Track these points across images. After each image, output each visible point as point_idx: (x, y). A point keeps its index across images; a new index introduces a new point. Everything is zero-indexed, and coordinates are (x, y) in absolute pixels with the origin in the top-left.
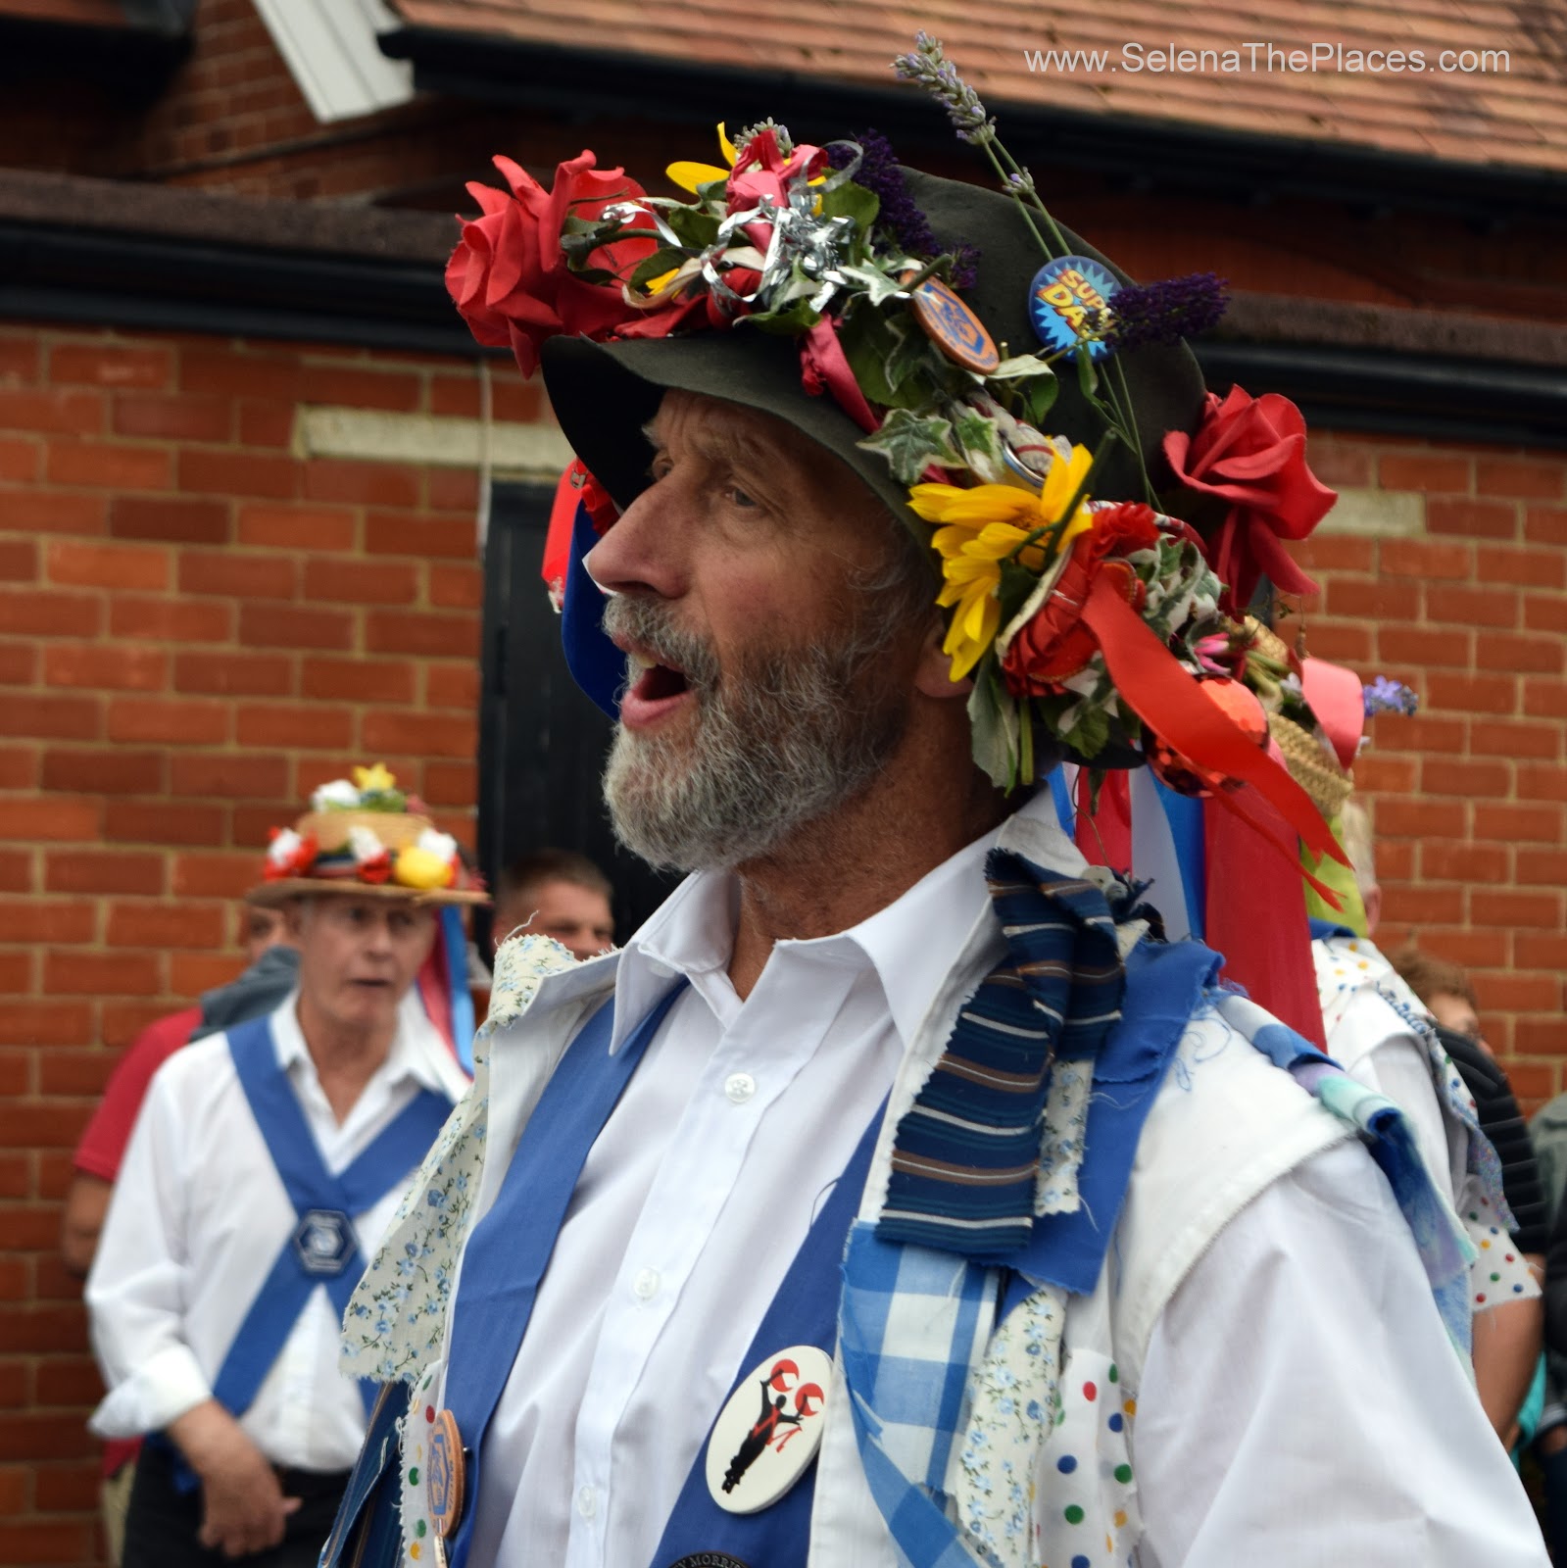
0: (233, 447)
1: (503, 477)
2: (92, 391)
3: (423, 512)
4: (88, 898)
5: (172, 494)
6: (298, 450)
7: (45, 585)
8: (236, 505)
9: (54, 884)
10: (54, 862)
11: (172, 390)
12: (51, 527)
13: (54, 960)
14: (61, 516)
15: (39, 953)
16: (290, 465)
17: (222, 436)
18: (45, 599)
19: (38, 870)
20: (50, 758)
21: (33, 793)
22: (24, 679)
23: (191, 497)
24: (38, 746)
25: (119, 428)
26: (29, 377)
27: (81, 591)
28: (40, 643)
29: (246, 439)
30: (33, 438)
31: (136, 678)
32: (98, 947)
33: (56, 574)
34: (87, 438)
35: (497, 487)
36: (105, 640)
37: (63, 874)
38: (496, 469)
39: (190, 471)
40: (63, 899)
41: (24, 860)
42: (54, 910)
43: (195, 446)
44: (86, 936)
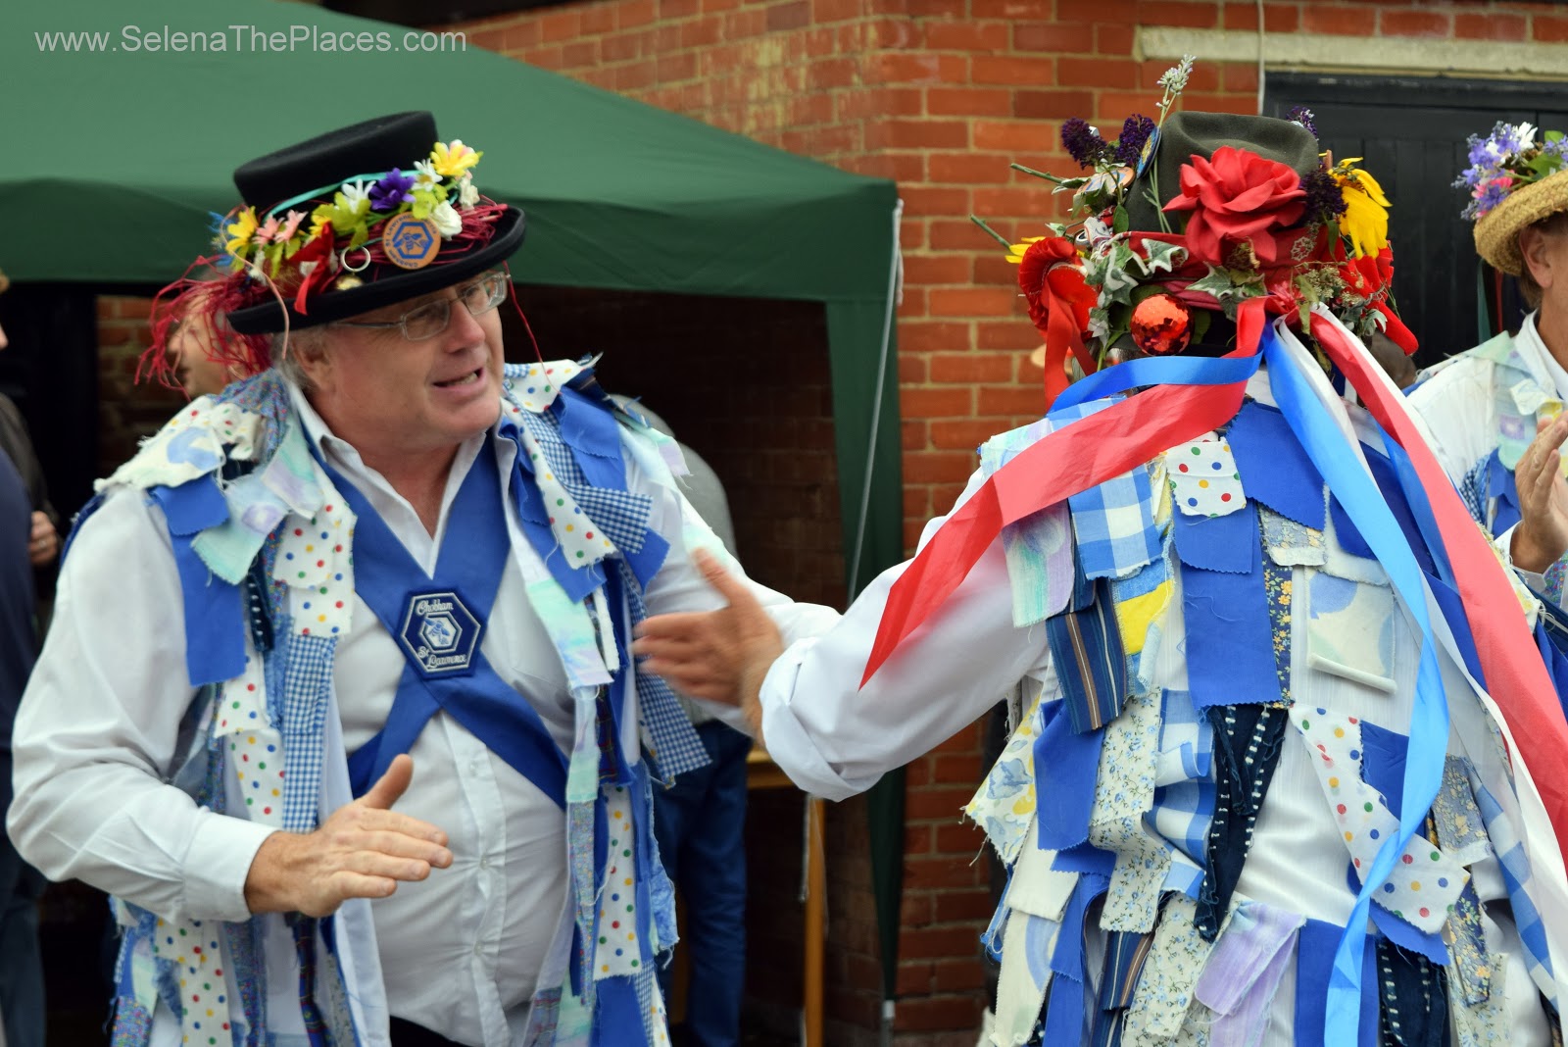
0: (1095, 55)
1: (1273, 69)
2: (1001, 22)
3: (1221, 94)
4: (1006, 353)
5: (1056, 88)
6: (1137, 56)
7: (973, 150)
8: (1097, 93)
9: (983, 344)
10: (983, 329)
11: (1053, 20)
12: (976, 112)
13: (984, 392)
14: (984, 104)
15: (975, 389)
16: (1133, 64)
17: (1087, 49)
18: (973, 158)
19: (973, 335)
20: (979, 262)
21: (969, 286)
22: (962, 211)
23: (1067, 89)
24: (971, 255)
25: (1018, 46)
26: (959, 14)
27: (996, 153)
28: (970, 188)
29: (1101, 51)
30: (961, 54)
31: (1033, 208)
32: (1014, 384)
33: (979, 142)
34: (998, 53)
35: (1268, 74)
36: (1012, 184)
37: (989, 337)
38: (1267, 63)
39: (1067, 70)
40: (991, 353)
41: (965, 328)
42: (984, 360)
43: (1069, 55)
44: (1007, 378)
